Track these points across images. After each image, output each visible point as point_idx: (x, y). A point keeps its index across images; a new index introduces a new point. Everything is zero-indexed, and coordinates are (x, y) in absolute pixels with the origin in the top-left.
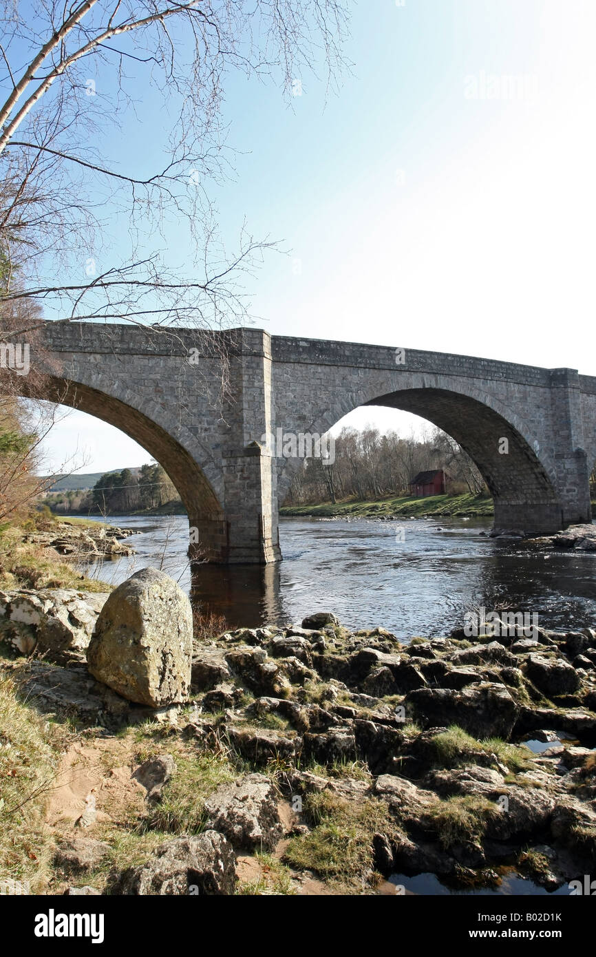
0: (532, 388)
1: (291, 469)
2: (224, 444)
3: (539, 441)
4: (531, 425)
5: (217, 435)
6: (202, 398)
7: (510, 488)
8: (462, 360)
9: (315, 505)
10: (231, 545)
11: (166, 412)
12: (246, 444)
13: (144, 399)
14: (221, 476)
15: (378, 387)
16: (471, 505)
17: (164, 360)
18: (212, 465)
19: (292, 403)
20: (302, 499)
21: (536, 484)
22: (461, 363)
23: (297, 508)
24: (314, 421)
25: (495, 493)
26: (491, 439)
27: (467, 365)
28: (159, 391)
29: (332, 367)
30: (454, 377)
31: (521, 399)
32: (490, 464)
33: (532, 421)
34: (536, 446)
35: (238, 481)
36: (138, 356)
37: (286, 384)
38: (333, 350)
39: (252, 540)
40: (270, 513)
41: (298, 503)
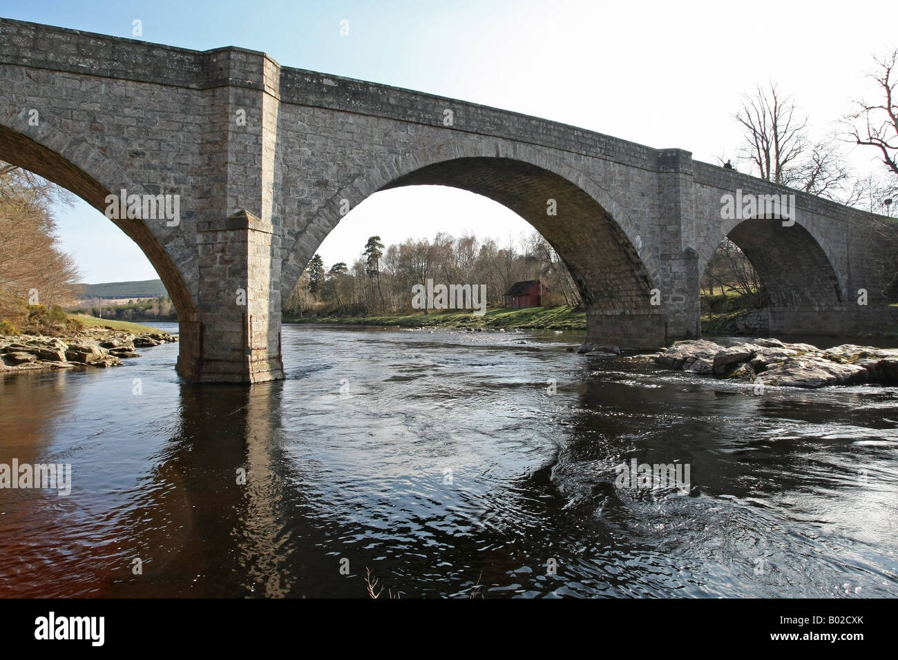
0: (636, 171)
1: (302, 253)
2: (201, 213)
3: (642, 237)
4: (633, 216)
5: (190, 199)
6: (169, 145)
7: (606, 295)
8: (549, 126)
9: (407, 315)
10: (206, 356)
11: (107, 161)
12: (230, 213)
13: (70, 138)
14: (195, 259)
15: (435, 150)
16: (566, 319)
17: (108, 84)
18: (181, 242)
19: (308, 162)
20: (395, 309)
21: (637, 290)
22: (549, 130)
23: (388, 317)
24: (340, 189)
25: (587, 300)
26: (584, 232)
27: (556, 134)
28: (96, 129)
29: (368, 117)
30: (538, 147)
31: (622, 183)
32: (583, 265)
33: (635, 212)
34: (638, 242)
35: (218, 265)
36: (61, 74)
37: (301, 136)
38: (372, 95)
39: (233, 350)
40: (266, 312)
41: (391, 313)
